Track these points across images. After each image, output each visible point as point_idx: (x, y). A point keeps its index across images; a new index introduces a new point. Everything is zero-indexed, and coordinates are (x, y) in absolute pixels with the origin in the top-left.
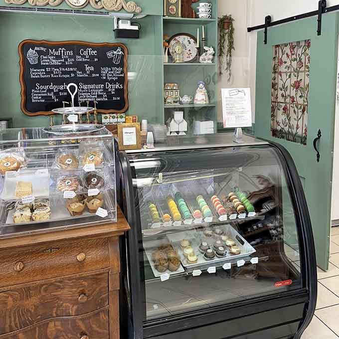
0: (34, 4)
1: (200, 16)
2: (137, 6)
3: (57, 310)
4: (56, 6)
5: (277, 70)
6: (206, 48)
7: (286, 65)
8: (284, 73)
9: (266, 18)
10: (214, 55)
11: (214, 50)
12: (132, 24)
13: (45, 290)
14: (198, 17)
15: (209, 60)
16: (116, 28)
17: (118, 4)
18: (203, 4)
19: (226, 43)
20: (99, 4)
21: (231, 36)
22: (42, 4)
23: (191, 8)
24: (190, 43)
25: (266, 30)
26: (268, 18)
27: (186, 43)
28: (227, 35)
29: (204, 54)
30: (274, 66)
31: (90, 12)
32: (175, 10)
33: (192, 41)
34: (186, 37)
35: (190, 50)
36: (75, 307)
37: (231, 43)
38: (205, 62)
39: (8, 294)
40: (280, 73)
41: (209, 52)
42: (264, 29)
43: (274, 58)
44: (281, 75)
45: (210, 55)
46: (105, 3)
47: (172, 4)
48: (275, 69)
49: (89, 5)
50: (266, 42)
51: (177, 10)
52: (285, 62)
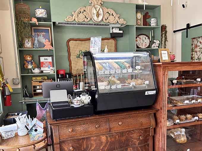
0: (78, 21)
1: (152, 25)
2: (125, 21)
3: (131, 143)
4: (88, 22)
5: (194, 50)
6: (155, 41)
7: (199, 47)
8: (198, 51)
9: (187, 25)
10: (159, 44)
11: (160, 42)
12: (120, 30)
13: (128, 134)
14: (151, 26)
15: (157, 47)
16: (111, 32)
17: (116, 20)
18: (154, 19)
19: (164, 39)
20: (107, 20)
21: (166, 35)
22: (81, 21)
23: (146, 21)
24: (146, 39)
25: (187, 31)
26: (188, 25)
27: (144, 39)
28: (164, 34)
29: (154, 44)
30: (192, 48)
31: (103, 25)
32: (140, 22)
33: (147, 38)
34: (144, 36)
35: (146, 43)
36: (138, 142)
37: (166, 38)
38: (155, 48)
39: (117, 134)
40: (196, 52)
41: (157, 43)
42: (186, 30)
43: (192, 44)
44: (196, 53)
45: (157, 44)
46: (110, 19)
47: (139, 20)
48: (192, 49)
49: (102, 21)
50: (187, 37)
51: (141, 22)
52: (199, 46)
